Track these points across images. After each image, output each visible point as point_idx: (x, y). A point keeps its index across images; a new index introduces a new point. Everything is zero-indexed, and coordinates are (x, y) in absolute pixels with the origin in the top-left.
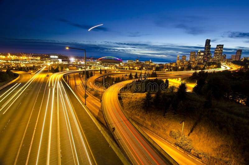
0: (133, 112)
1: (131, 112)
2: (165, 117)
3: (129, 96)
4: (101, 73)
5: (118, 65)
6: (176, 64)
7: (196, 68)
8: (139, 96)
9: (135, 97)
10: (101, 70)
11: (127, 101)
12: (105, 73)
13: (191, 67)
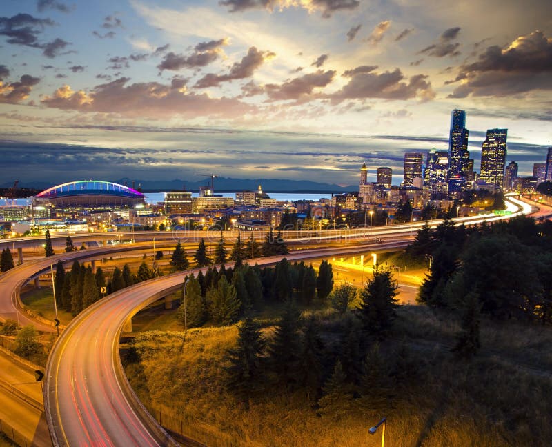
0: (188, 408)
1: (181, 410)
2: (319, 415)
3: (170, 343)
4: (49, 252)
5: (125, 214)
6: (360, 200)
7: (427, 214)
8: (213, 339)
9: (198, 342)
10: (49, 240)
11: (161, 363)
12: (68, 250)
13: (411, 209)
